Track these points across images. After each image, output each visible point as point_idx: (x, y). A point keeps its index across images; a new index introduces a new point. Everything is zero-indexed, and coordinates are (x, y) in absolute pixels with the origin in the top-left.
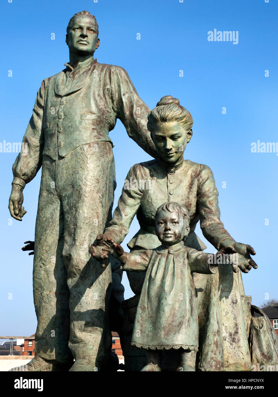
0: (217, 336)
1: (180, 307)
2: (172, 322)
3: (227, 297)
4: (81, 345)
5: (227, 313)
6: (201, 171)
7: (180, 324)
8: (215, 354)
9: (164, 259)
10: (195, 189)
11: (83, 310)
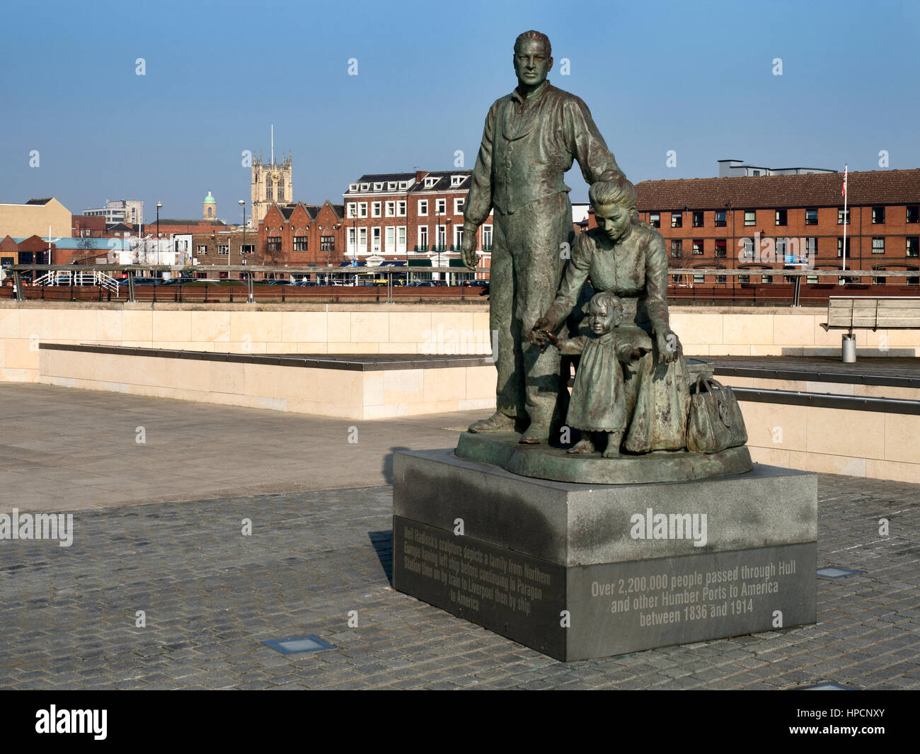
0: (642, 419)
1: (605, 395)
2: (599, 407)
3: (662, 379)
4: (536, 409)
5: (661, 394)
6: (649, 243)
7: (605, 410)
8: (639, 435)
9: (595, 349)
10: (643, 261)
11: (536, 376)
